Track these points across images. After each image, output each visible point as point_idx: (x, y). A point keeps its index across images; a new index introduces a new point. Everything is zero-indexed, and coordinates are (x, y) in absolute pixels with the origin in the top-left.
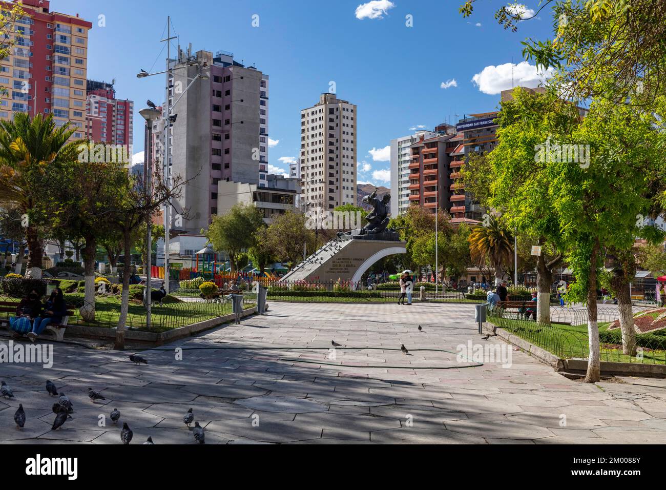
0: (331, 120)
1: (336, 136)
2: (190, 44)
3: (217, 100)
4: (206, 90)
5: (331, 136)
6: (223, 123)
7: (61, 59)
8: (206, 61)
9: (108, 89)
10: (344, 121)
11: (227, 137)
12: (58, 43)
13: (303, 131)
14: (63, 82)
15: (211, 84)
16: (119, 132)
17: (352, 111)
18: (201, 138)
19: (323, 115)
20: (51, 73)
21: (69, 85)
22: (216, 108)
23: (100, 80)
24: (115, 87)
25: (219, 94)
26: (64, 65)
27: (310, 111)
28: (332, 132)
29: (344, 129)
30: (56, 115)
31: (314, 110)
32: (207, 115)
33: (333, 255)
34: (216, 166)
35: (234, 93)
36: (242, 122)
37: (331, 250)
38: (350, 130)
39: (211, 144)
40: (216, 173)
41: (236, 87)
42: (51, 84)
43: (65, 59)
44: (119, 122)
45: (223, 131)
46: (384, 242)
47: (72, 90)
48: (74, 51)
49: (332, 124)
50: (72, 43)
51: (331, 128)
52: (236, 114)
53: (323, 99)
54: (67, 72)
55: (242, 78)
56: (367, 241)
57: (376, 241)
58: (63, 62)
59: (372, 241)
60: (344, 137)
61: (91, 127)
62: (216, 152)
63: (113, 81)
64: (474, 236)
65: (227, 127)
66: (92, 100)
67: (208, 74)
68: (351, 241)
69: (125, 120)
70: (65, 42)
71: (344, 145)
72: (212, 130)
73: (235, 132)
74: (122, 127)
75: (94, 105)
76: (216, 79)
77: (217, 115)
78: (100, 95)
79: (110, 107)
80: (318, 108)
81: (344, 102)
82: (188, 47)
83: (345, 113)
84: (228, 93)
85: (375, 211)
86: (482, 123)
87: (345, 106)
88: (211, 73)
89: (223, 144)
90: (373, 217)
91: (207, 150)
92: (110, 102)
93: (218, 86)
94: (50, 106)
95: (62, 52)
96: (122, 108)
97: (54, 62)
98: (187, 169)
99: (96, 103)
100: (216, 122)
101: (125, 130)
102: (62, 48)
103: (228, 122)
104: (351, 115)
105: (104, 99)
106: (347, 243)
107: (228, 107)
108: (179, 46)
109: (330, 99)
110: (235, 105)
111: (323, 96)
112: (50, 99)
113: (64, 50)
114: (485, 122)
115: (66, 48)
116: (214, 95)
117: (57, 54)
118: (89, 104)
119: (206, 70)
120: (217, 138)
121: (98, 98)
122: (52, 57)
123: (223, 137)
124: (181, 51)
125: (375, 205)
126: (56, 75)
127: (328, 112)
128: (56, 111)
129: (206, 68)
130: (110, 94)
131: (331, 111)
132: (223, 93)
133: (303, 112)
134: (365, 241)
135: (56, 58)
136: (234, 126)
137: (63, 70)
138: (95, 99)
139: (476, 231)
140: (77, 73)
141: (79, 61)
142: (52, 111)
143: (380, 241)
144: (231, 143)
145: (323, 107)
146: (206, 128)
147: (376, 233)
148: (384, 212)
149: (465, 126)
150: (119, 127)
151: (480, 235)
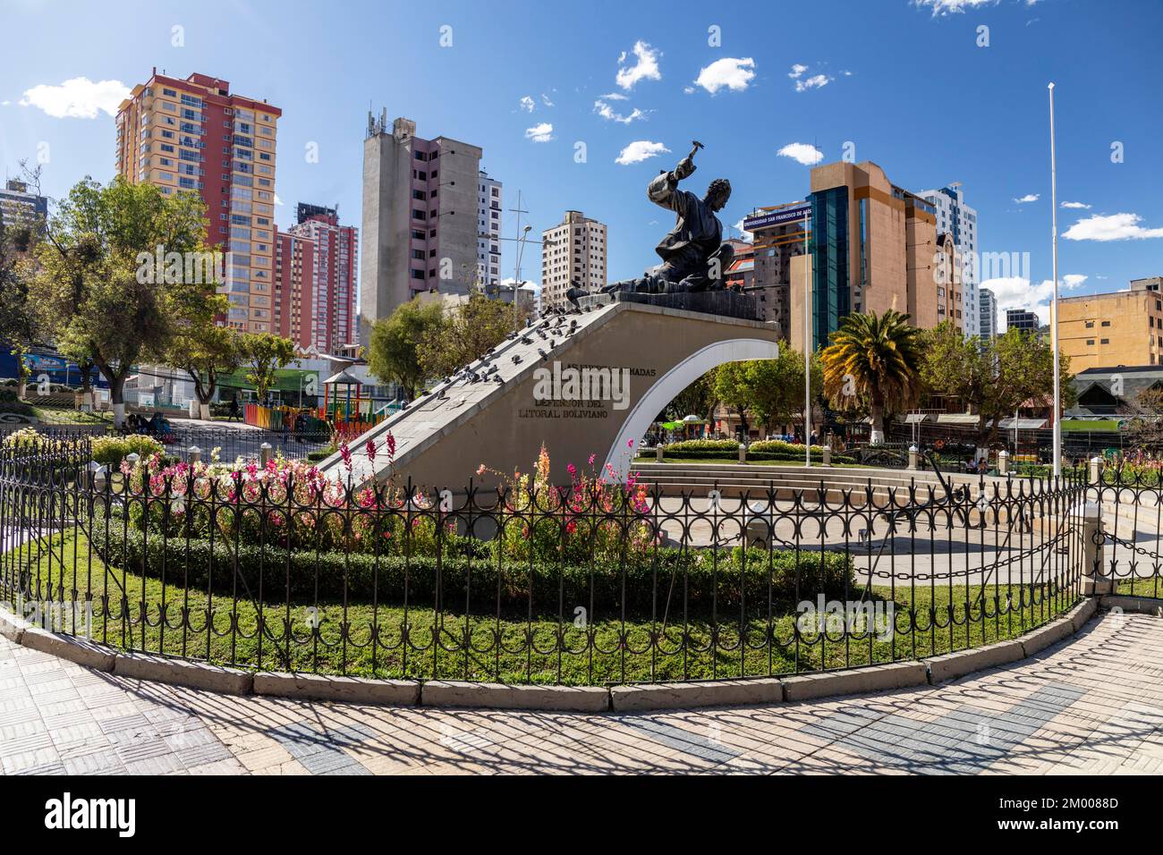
0: (577, 242)
1: (583, 260)
2: (385, 109)
3: (419, 184)
4: (406, 171)
5: (577, 260)
6: (428, 215)
7: (241, 153)
8: (406, 132)
9: (330, 214)
10: (593, 243)
11: (433, 234)
12: (238, 132)
13: (545, 255)
14: (244, 182)
15: (412, 162)
16: (342, 262)
17: (602, 232)
18: (398, 236)
19: (567, 236)
20: (229, 171)
21: (251, 185)
22: (419, 195)
23: (321, 205)
24: (338, 213)
25: (423, 176)
26: (245, 160)
27: (553, 232)
28: (578, 256)
29: (593, 252)
30: (234, 222)
31: (557, 230)
32: (406, 203)
33: (548, 350)
34: (419, 274)
35: (443, 175)
36: (453, 213)
37: (544, 337)
38: (600, 254)
39: (411, 244)
40: (417, 283)
41: (445, 167)
42: (229, 184)
43: (248, 153)
44: (342, 251)
45: (427, 227)
46: (718, 318)
47: (256, 192)
48: (258, 143)
49: (578, 247)
50: (256, 134)
51: (577, 251)
52: (444, 203)
53: (568, 218)
54: (249, 169)
55: (453, 152)
56: (668, 311)
57: (694, 315)
58: (244, 156)
59: (683, 313)
60: (593, 261)
61: (301, 251)
62: (420, 255)
63: (337, 206)
64: (837, 351)
65: (433, 221)
66: (312, 226)
67: (408, 148)
68: (609, 307)
69: (349, 249)
70: (247, 132)
71: (593, 270)
72: (412, 224)
73: (443, 227)
74: (346, 257)
75: (314, 232)
76: (420, 156)
77: (419, 205)
78: (320, 220)
79: (332, 234)
80: (561, 229)
81: (593, 221)
82: (382, 114)
83: (593, 234)
84: (435, 174)
85: (686, 227)
86: (779, 218)
87: (594, 226)
88: (412, 147)
89: (427, 243)
90: (679, 245)
91: (405, 253)
92: (332, 228)
93: (420, 165)
94: (227, 210)
95: (242, 145)
96: (347, 236)
97: (233, 156)
98: (378, 277)
99: (316, 229)
100: (419, 214)
101: (349, 260)
102: (242, 138)
103: (434, 214)
104: (600, 236)
105: (326, 226)
106: (597, 314)
107: (434, 194)
108: (370, 113)
109: (576, 218)
110: (444, 191)
111: (568, 214)
112: (229, 202)
113: (247, 142)
114: (785, 216)
115: (248, 140)
116: (415, 177)
117: (236, 146)
118: (309, 231)
119: (406, 144)
120: (420, 236)
121: (319, 224)
122: (230, 150)
123: (428, 234)
124: (373, 119)
125: (684, 209)
126: (235, 172)
127: (574, 233)
128: (234, 217)
129: (405, 140)
130: (333, 220)
131: (578, 232)
132: (429, 176)
133: (544, 234)
134: (658, 310)
135: (236, 151)
136: (443, 218)
137: (244, 167)
138: (314, 225)
139: (839, 343)
140: (262, 171)
141: (265, 157)
142: (231, 217)
143: (706, 317)
144: (438, 241)
145: (567, 227)
146: (405, 222)
147: (691, 290)
148: (711, 233)
149: (755, 223)
150: (342, 256)
151: (847, 350)
